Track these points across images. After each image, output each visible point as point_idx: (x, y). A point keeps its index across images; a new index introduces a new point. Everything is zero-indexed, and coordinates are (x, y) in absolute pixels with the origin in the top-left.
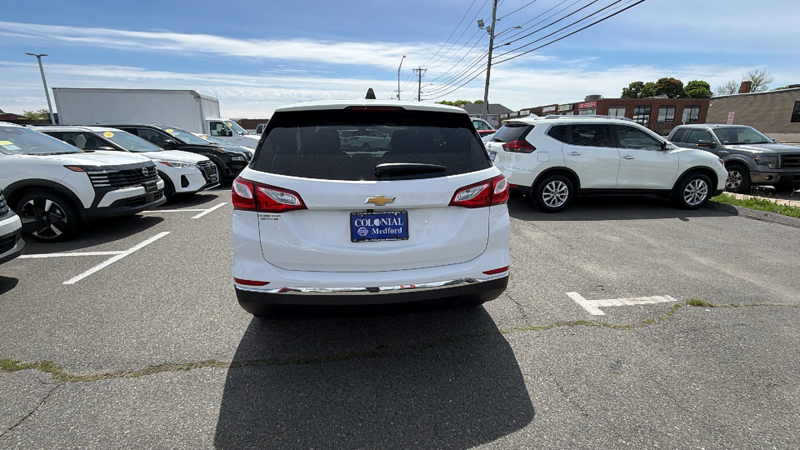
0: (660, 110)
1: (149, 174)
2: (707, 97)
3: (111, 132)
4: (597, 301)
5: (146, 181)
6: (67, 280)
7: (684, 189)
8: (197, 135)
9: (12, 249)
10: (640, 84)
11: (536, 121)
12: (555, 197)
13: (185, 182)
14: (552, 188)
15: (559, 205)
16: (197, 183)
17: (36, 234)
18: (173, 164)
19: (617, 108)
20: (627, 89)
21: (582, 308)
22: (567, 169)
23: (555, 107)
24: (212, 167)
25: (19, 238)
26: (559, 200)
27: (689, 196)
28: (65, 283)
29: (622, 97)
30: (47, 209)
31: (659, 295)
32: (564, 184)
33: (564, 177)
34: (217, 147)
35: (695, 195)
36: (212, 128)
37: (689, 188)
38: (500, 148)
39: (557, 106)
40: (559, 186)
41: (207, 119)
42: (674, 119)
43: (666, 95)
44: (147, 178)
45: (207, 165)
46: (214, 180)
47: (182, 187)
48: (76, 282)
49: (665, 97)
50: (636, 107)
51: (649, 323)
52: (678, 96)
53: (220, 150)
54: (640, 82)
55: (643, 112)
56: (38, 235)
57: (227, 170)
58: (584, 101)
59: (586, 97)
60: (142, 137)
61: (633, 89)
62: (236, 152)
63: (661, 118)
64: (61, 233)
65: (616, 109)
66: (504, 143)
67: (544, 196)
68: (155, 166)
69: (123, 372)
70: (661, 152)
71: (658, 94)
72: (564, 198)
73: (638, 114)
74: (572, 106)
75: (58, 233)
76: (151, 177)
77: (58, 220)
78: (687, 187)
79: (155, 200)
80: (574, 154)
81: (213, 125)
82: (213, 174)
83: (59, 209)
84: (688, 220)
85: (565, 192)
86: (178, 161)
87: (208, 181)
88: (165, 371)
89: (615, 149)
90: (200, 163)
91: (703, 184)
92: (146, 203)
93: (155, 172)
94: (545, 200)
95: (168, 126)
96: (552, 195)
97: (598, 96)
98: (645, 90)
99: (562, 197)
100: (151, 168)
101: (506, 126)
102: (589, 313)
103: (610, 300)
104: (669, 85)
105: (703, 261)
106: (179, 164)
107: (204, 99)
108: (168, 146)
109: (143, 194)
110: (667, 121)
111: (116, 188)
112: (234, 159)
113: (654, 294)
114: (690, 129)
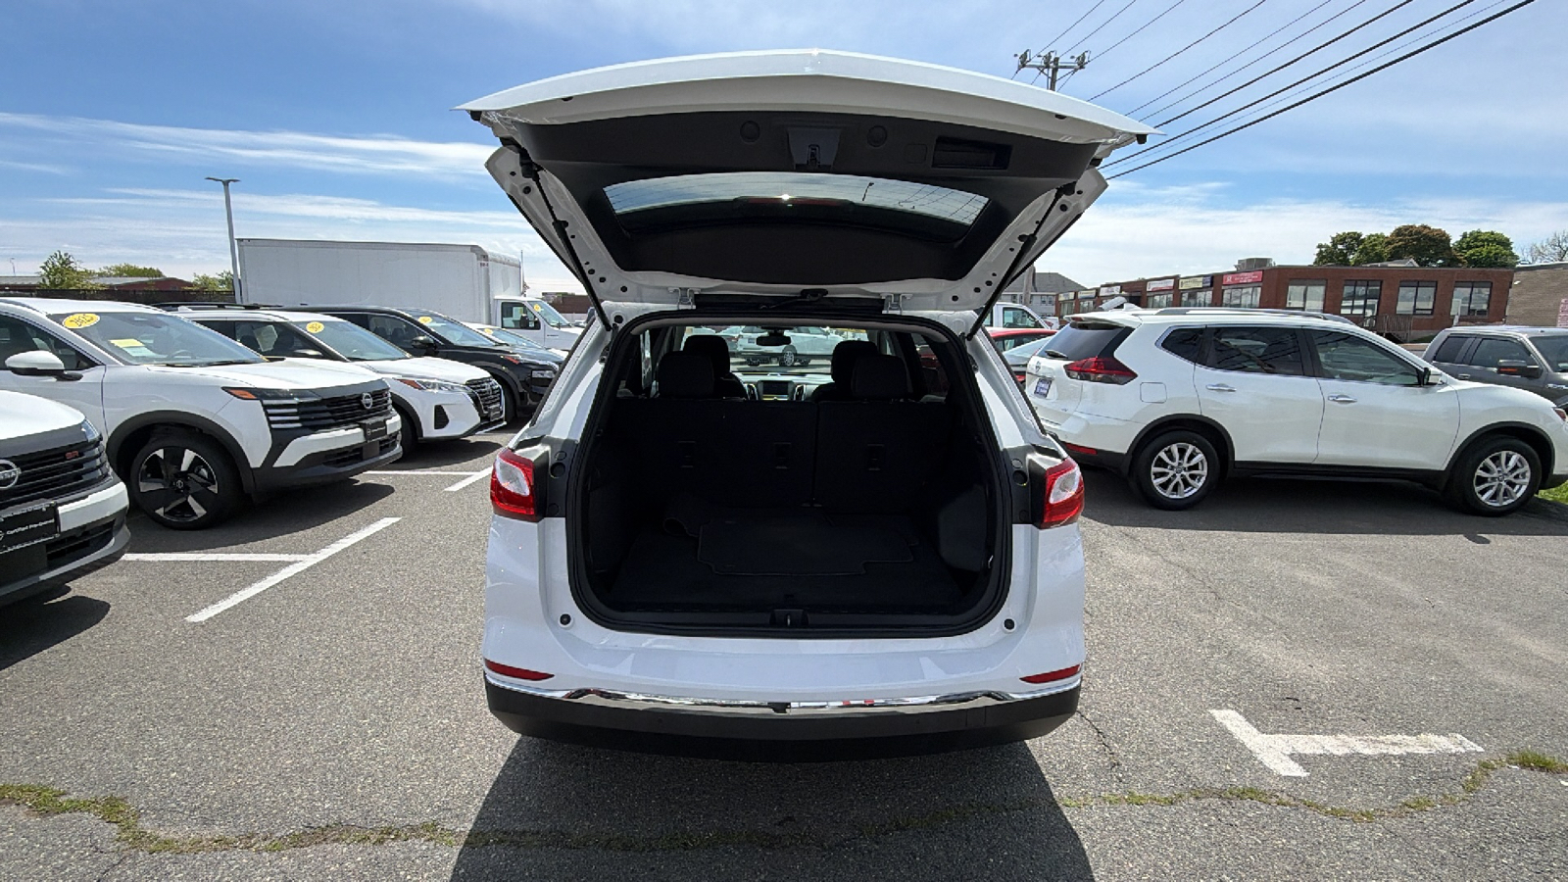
0: (1402, 291)
1: (375, 404)
2: (1505, 266)
3: (321, 322)
4: (1285, 737)
5: (366, 418)
6: (193, 613)
7: (1475, 471)
8: (474, 326)
9: (106, 547)
10: (1356, 237)
11: (1136, 319)
12: (1178, 475)
13: (441, 419)
14: (1172, 458)
15: (1187, 495)
16: (463, 420)
17: (160, 512)
18: (424, 384)
19: (1307, 285)
20: (1327, 247)
21: (1251, 756)
22: (1205, 420)
23: (1173, 280)
24: (493, 390)
25: (120, 527)
26: (1187, 484)
27: (1486, 485)
28: (191, 619)
29: (1315, 263)
30: (184, 467)
31: (1439, 732)
32: (1198, 450)
33: (1199, 437)
34: (508, 353)
35: (1500, 485)
36: (505, 314)
37: (1486, 469)
38: (1059, 371)
39: (1176, 278)
40: (1187, 454)
41: (496, 297)
42: (1432, 310)
43: (1412, 260)
44: (369, 412)
45: (484, 387)
46: (496, 416)
47: (436, 428)
48: (210, 618)
49: (1411, 262)
50: (1349, 283)
51: (1420, 806)
52: (1440, 261)
53: (513, 358)
54: (1355, 233)
55: (1364, 293)
56: (165, 513)
57: (522, 395)
58: (1235, 269)
59: (1240, 261)
60: (376, 332)
61: (1340, 247)
62: (541, 363)
63: (1404, 307)
64: (204, 512)
65: (1304, 287)
66: (1068, 362)
67: (1155, 474)
68: (388, 389)
69: (253, 836)
70: (1418, 390)
71: (1395, 255)
72: (1199, 480)
73: (1353, 297)
74: (1208, 279)
75: (200, 511)
76: (376, 410)
77: (202, 488)
78: (1481, 466)
79: (381, 454)
80: (1220, 389)
81: (507, 308)
82: (494, 403)
83: (206, 467)
84: (1488, 542)
85: (1200, 467)
86: (434, 379)
87: (483, 418)
88: (334, 841)
89: (1314, 380)
90: (471, 383)
91: (1520, 460)
92: (362, 460)
93: (386, 402)
94: (1156, 482)
95: (424, 310)
96: (1171, 473)
97: (1265, 261)
98: (1365, 248)
99: (1193, 477)
100: (379, 394)
101: (1073, 326)
102: (1269, 771)
103: (1316, 736)
104: (1418, 240)
105: (1539, 647)
106: (434, 384)
107: (495, 261)
108: (421, 348)
109: (360, 442)
110: (1418, 312)
111: (311, 431)
112: (536, 374)
113: (1428, 730)
114: (1476, 336)
